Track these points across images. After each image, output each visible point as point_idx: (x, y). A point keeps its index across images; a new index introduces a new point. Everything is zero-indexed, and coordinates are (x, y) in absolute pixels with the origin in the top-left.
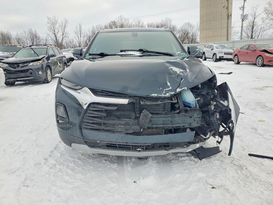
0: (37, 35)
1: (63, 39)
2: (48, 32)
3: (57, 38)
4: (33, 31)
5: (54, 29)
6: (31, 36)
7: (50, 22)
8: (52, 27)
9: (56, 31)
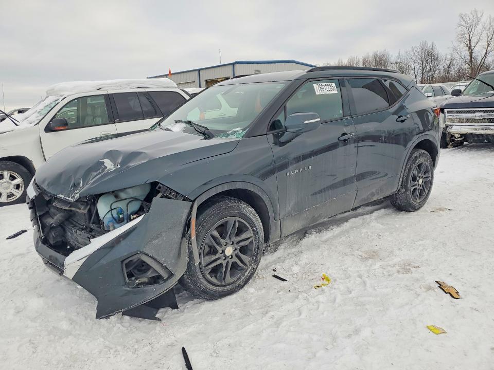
0: (435, 52)
1: (486, 54)
2: (456, 44)
3: (474, 55)
4: (429, 44)
5: (471, 37)
6: (423, 55)
7: (463, 23)
8: (466, 32)
9: (474, 40)
